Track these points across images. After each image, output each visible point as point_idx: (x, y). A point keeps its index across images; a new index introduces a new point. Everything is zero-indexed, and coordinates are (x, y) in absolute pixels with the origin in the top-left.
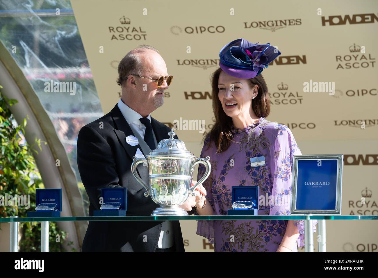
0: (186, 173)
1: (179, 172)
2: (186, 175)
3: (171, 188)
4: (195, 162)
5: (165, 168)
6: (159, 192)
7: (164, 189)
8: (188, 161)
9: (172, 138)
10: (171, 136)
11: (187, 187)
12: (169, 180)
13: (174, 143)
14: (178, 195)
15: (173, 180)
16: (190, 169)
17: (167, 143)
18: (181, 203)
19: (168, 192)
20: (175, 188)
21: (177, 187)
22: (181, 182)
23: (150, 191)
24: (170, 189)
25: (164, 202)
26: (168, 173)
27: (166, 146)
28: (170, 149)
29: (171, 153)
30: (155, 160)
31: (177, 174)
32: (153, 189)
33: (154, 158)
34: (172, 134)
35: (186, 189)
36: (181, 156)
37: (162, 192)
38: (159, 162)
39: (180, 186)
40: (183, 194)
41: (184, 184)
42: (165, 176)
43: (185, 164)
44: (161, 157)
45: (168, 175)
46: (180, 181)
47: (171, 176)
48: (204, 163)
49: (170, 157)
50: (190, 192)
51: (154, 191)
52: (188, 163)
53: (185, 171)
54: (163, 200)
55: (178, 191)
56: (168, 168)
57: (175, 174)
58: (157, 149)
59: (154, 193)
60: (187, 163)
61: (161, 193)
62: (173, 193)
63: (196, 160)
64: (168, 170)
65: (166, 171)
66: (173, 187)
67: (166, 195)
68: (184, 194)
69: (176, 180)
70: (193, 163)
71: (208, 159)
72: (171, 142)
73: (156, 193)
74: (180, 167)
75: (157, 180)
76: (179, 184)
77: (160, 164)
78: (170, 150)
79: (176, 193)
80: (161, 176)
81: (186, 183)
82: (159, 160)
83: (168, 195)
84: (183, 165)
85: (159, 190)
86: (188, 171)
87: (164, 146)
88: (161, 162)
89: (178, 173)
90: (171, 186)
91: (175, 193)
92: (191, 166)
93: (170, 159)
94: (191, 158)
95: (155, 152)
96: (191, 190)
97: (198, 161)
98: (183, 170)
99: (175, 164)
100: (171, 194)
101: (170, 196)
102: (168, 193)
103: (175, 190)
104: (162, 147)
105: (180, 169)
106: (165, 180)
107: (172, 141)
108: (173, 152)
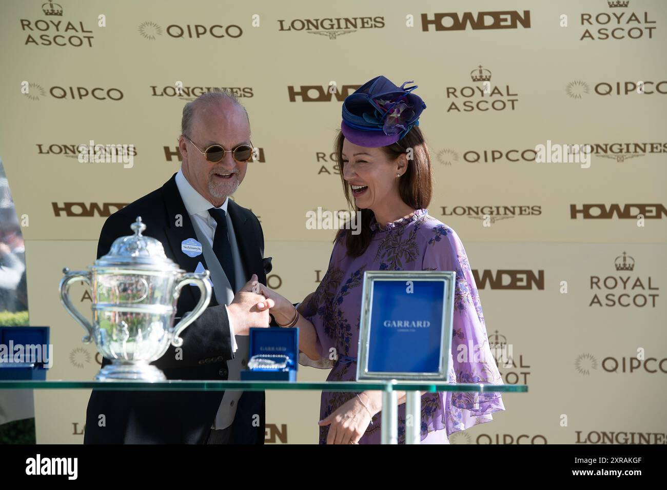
0: (163, 301)
1: (151, 299)
2: (164, 304)
3: (134, 328)
4: (181, 281)
5: (125, 290)
6: (111, 336)
7: (121, 331)
8: (168, 279)
9: (138, 235)
10: (136, 231)
11: (165, 328)
12: (132, 314)
13: (140, 244)
14: (147, 342)
15: (138, 314)
16: (172, 293)
17: (130, 244)
18: (152, 356)
19: (128, 336)
20: (141, 329)
21: (146, 327)
22: (154, 319)
23: (95, 335)
24: (133, 331)
25: (119, 355)
26: (130, 301)
27: (126, 250)
28: (133, 255)
29: (135, 263)
30: (106, 276)
31: (147, 303)
32: (102, 330)
33: (103, 273)
34: (139, 227)
35: (163, 330)
36: (155, 269)
37: (117, 335)
38: (112, 279)
39: (152, 324)
40: (157, 339)
41: (159, 321)
42: (124, 305)
43: (161, 285)
44: (117, 270)
45: (129, 305)
46: (151, 315)
47: (135, 305)
48: (198, 283)
49: (134, 270)
50: (170, 336)
51: (101, 334)
52: (167, 283)
53: (162, 297)
54: (118, 351)
55: (148, 334)
56: (129, 292)
57: (142, 302)
58: (110, 255)
59: (101, 338)
60: (166, 283)
61: (115, 338)
62: (137, 338)
63: (183, 277)
64: (129, 294)
65: (125, 297)
66: (139, 326)
67: (124, 342)
68: (159, 341)
69: (145, 314)
70: (177, 282)
71: (205, 276)
72: (136, 243)
73: (106, 338)
74: (153, 289)
75: (107, 314)
76: (150, 321)
77: (114, 283)
78: (134, 258)
79: (144, 337)
80: (115, 305)
81: (163, 319)
82: (113, 275)
83: (128, 341)
84: (158, 286)
85: (112, 332)
86: (168, 297)
87: (122, 250)
88: (118, 280)
89: (149, 301)
90: (134, 324)
91: (141, 339)
92: (173, 287)
93: (134, 275)
94: (175, 273)
95: (104, 260)
96: (173, 332)
97: (187, 278)
98: (158, 294)
99: (143, 284)
100: (134, 340)
101: (131, 344)
102: (130, 337)
103: (142, 331)
104: (119, 251)
105: (153, 294)
106: (125, 314)
107: (139, 240)
108: (139, 261)
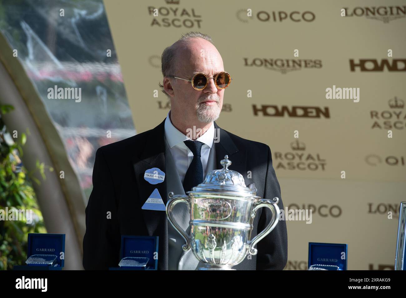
0: (243, 220)
1: (234, 218)
2: (244, 222)
3: (221, 240)
4: (257, 205)
5: (214, 210)
6: (203, 245)
7: (211, 241)
8: (247, 203)
9: (225, 168)
10: (224, 166)
11: (244, 241)
12: (219, 228)
13: (227, 175)
14: (230, 251)
15: (224, 229)
16: (250, 214)
17: (219, 176)
18: (234, 262)
19: (216, 246)
20: (226, 241)
21: (230, 240)
22: (236, 233)
23: (191, 244)
24: (220, 243)
25: (209, 260)
26: (218, 219)
27: (216, 180)
28: (222, 184)
29: (223, 190)
30: (200, 199)
31: (231, 221)
32: (196, 240)
33: (199, 196)
34: (227, 163)
35: (242, 242)
36: (238, 195)
37: (208, 245)
38: (205, 202)
39: (235, 237)
40: (238, 249)
41: (239, 235)
42: (213, 222)
43: (242, 208)
44: (209, 195)
45: (217, 222)
46: (234, 230)
47: (222, 222)
48: (270, 207)
49: (221, 195)
50: (248, 247)
51: (196, 244)
52: (247, 206)
53: (242, 217)
54: (208, 257)
55: (231, 245)
56: (218, 212)
57: (227, 220)
58: (204, 183)
59: (196, 246)
60: (245, 206)
61: (206, 247)
62: (223, 247)
63: (259, 202)
64: (217, 214)
65: (215, 216)
66: (225, 239)
67: (213, 250)
68: (240, 250)
69: (229, 229)
70: (254, 205)
71: (275, 201)
72: (223, 174)
73: (199, 246)
74: (236, 210)
75: (201, 228)
76: (233, 235)
77: (207, 205)
78: (222, 186)
79: (228, 247)
80: (207, 222)
81: (242, 233)
82: (206, 199)
83: (216, 250)
84: (239, 208)
85: (204, 242)
86: (247, 216)
87: (213, 180)
88: (209, 203)
89: (232, 219)
90: (221, 237)
91: (226, 248)
92: (251, 210)
93: (221, 199)
94: (252, 198)
95: (200, 187)
96: (250, 244)
97: (262, 203)
98: (239, 215)
99: (229, 206)
100: (221, 249)
101: (218, 252)
102: (217, 246)
103: (227, 243)
104: (211, 180)
105: (235, 214)
106: (213, 228)
107: (226, 173)
108: (226, 188)
